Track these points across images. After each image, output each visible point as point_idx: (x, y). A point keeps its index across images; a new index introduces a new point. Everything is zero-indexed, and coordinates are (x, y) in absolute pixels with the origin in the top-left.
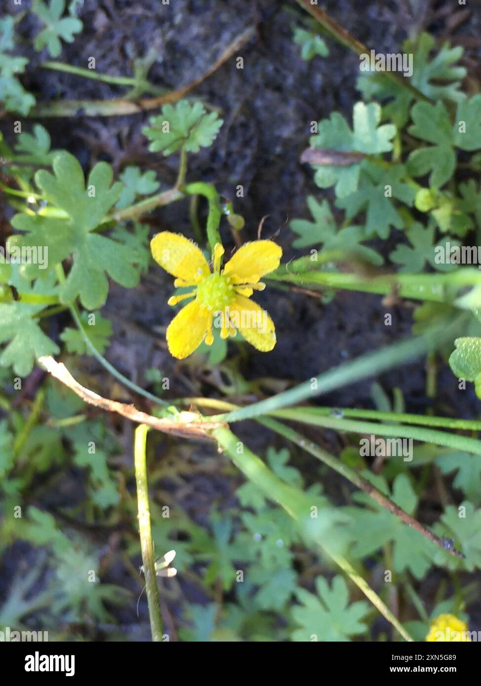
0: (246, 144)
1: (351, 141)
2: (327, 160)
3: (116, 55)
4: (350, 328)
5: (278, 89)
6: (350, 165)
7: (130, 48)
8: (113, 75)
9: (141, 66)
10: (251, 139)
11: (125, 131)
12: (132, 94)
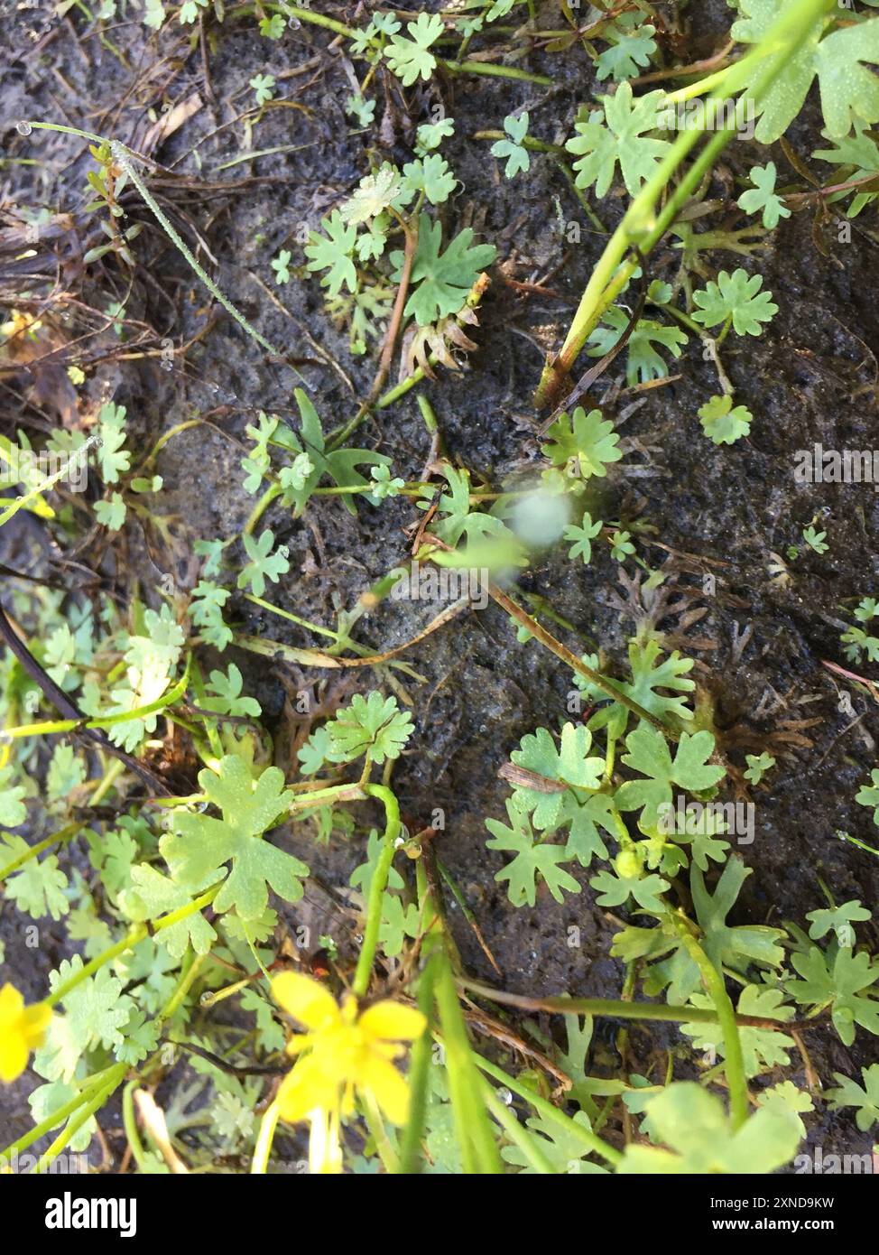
0: (450, 718)
1: (555, 765)
2: (527, 782)
3: (321, 603)
4: (543, 929)
5: (490, 665)
6: (551, 793)
7: (336, 597)
8: (315, 623)
9: (346, 620)
10: (455, 713)
11: (323, 684)
12: (334, 649)
